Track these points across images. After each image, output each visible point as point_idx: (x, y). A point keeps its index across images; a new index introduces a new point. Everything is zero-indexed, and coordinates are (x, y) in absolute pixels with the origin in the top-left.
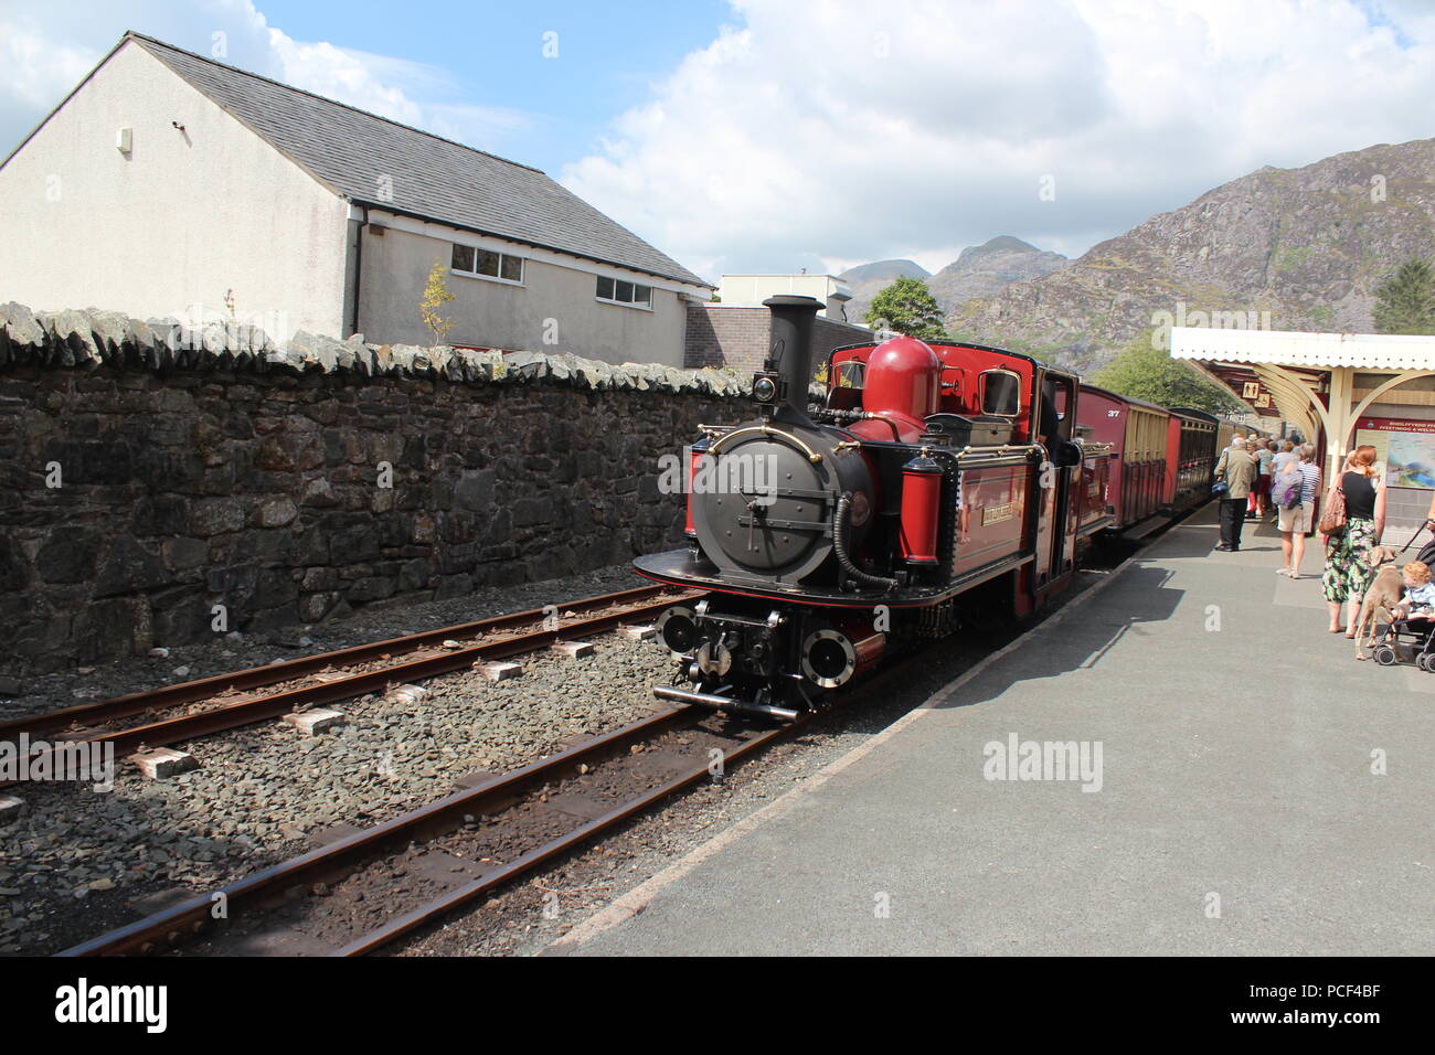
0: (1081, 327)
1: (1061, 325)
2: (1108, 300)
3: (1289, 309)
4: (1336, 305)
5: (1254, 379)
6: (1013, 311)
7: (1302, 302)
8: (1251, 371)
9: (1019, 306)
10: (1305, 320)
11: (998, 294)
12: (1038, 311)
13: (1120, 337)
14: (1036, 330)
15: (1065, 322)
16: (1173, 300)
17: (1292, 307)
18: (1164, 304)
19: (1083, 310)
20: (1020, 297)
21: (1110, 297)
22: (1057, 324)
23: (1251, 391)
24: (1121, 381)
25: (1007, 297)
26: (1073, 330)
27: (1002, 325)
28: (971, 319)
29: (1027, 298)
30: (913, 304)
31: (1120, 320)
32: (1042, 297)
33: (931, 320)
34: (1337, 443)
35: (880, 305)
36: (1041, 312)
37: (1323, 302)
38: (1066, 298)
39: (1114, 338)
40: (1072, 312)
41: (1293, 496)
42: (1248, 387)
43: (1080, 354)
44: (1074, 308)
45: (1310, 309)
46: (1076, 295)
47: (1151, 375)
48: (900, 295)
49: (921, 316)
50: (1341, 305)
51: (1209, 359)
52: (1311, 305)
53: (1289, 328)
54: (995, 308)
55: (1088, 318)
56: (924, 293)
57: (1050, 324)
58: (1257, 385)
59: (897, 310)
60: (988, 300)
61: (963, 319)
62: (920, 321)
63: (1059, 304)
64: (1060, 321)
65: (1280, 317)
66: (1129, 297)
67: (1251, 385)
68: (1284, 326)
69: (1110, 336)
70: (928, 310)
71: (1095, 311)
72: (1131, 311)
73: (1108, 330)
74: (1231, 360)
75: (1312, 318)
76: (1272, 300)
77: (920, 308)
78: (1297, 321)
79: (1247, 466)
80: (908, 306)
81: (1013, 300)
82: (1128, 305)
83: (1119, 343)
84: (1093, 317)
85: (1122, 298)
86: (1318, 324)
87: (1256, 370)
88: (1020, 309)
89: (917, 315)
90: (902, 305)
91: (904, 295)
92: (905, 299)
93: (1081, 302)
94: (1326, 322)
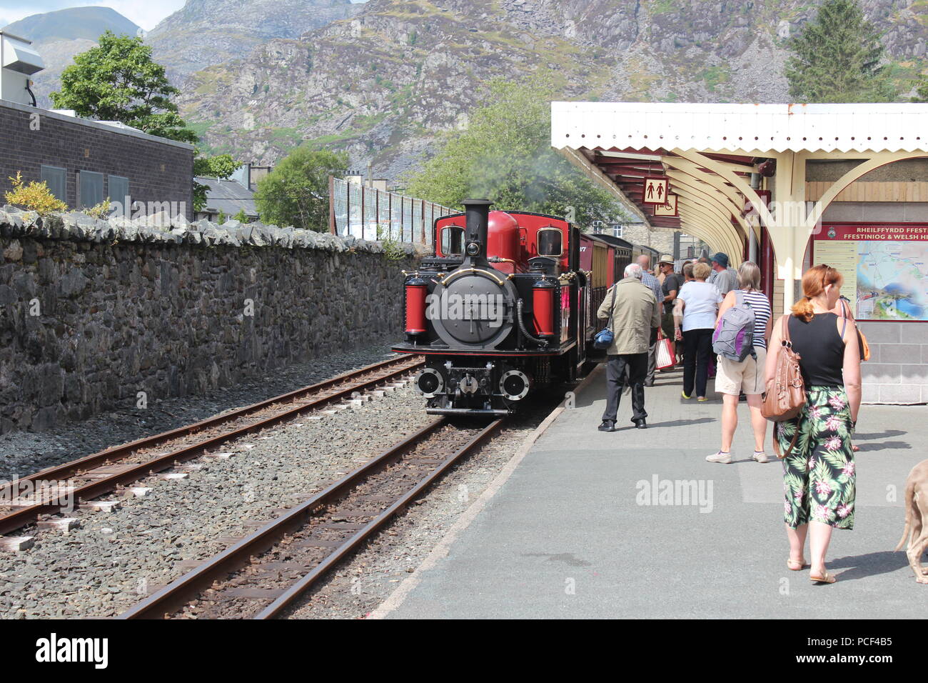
0: (376, 106)
1: (348, 105)
2: (413, 65)
3: (671, 70)
4: (735, 63)
5: (660, 175)
6: (274, 84)
7: (689, 61)
8: (659, 164)
9: (282, 76)
10: (694, 85)
11: (250, 58)
12: (311, 83)
13: (433, 119)
14: (310, 113)
15: (353, 99)
16: (509, 61)
17: (675, 68)
18: (496, 67)
19: (379, 80)
20: (283, 63)
21: (417, 60)
22: (340, 102)
23: (655, 193)
24: (448, 186)
25: (263, 63)
26: (365, 112)
27: (259, 107)
28: (210, 98)
29: (294, 64)
30: (128, 77)
31: (433, 93)
32: (315, 62)
33: (158, 101)
34: (789, 261)
35: (76, 79)
36: (316, 85)
37: (717, 60)
38: (353, 62)
39: (426, 121)
40: (363, 84)
41: (745, 342)
42: (651, 187)
43: (376, 147)
44: (365, 77)
45: (700, 69)
46: (367, 58)
47: (492, 174)
48: (109, 64)
49: (142, 95)
50: (742, 63)
51: (591, 146)
52: (701, 64)
53: (673, 98)
54: (247, 81)
55: (386, 92)
56: (146, 60)
57: (330, 102)
58: (664, 183)
59: (104, 87)
60: (235, 68)
61: (197, 99)
62: (140, 102)
63: (342, 72)
64: (346, 97)
65: (659, 83)
66: (444, 59)
67: (656, 183)
68: (666, 96)
69: (420, 119)
70: (152, 86)
71: (395, 80)
72: (449, 80)
73: (416, 109)
74: (622, 148)
75: (703, 83)
76: (647, 59)
77: (140, 83)
78: (683, 90)
79: (644, 305)
80: (121, 80)
81: (273, 68)
82: (444, 71)
83: (435, 128)
84: (393, 91)
85: (434, 60)
86: (711, 92)
87: (667, 161)
88: (284, 81)
89: (136, 94)
90: (112, 79)
91: (114, 64)
92: (116, 69)
93: (374, 69)
94: (722, 87)
